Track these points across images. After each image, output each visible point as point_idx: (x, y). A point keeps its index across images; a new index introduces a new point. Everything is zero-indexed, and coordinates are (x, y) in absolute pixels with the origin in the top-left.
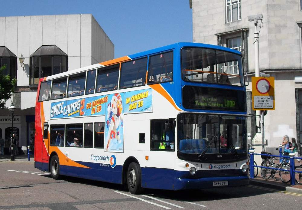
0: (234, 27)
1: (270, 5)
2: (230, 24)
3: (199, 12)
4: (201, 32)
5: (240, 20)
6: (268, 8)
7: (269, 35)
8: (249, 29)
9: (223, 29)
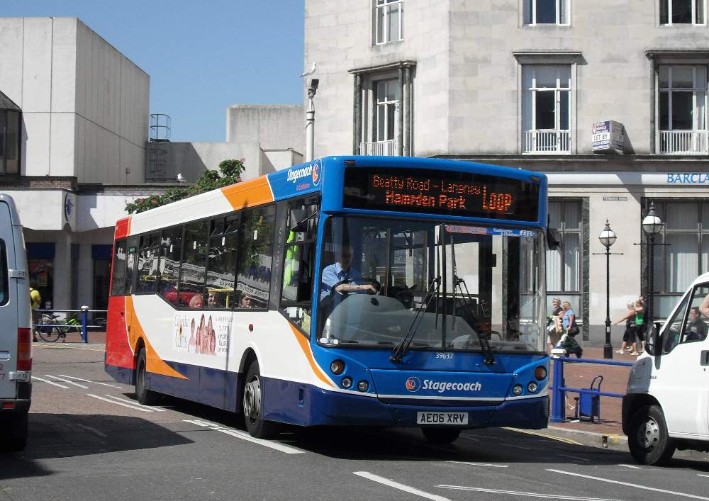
0: (389, 55)
1: (455, 13)
2: (382, 47)
3: (318, 16)
4: (322, 64)
5: (401, 42)
6: (450, 21)
7: (450, 81)
8: (416, 63)
9: (368, 59)
